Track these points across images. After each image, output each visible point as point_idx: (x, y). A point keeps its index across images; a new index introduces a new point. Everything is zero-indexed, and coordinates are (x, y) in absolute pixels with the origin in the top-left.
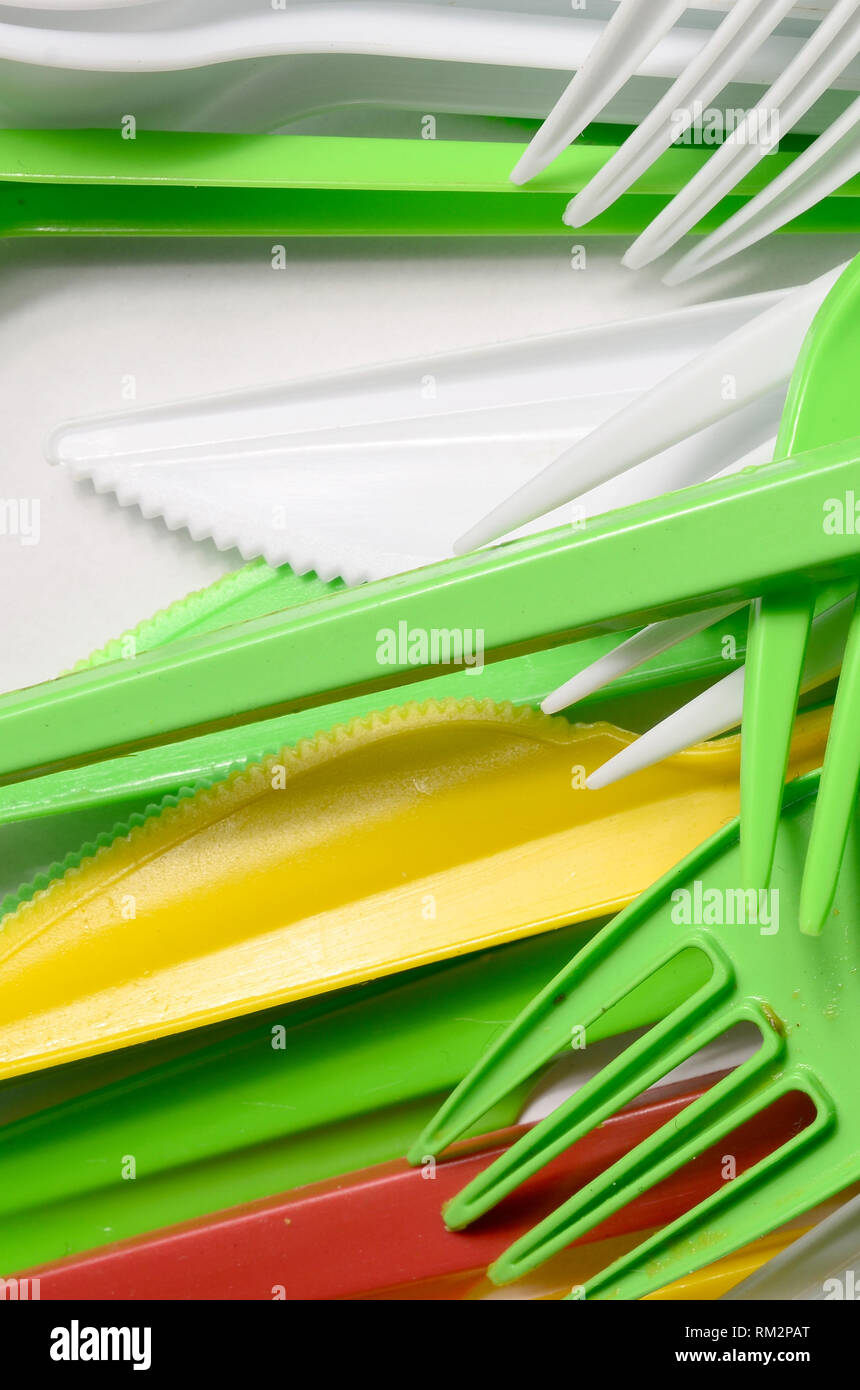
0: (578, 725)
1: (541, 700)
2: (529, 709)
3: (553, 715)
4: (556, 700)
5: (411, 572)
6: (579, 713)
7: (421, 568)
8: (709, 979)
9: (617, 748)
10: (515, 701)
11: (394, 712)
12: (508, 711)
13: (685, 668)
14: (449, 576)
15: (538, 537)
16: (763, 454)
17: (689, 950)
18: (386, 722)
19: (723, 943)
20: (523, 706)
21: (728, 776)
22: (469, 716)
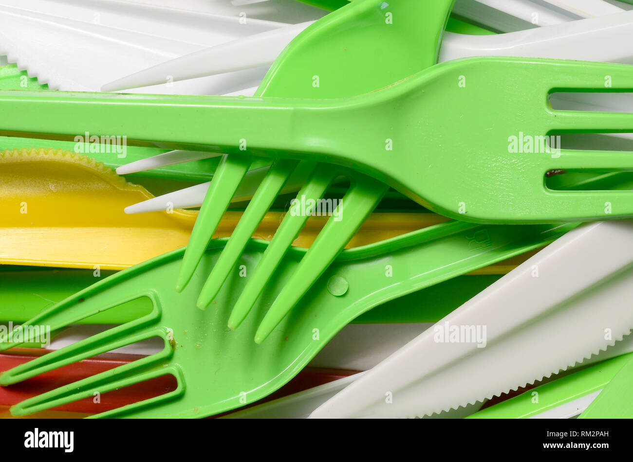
0: (130, 184)
1: (117, 167)
2: (110, 170)
3: (120, 175)
4: (123, 170)
5: (79, 92)
6: (132, 178)
7: (84, 92)
8: (149, 313)
9: (142, 199)
10: (105, 164)
11: (51, 150)
12: (101, 167)
13: (185, 174)
14: (95, 99)
15: (141, 95)
16: (249, 92)
17: (145, 298)
18: (46, 154)
19: (161, 300)
20: (108, 167)
21: (187, 227)
22: (83, 163)
